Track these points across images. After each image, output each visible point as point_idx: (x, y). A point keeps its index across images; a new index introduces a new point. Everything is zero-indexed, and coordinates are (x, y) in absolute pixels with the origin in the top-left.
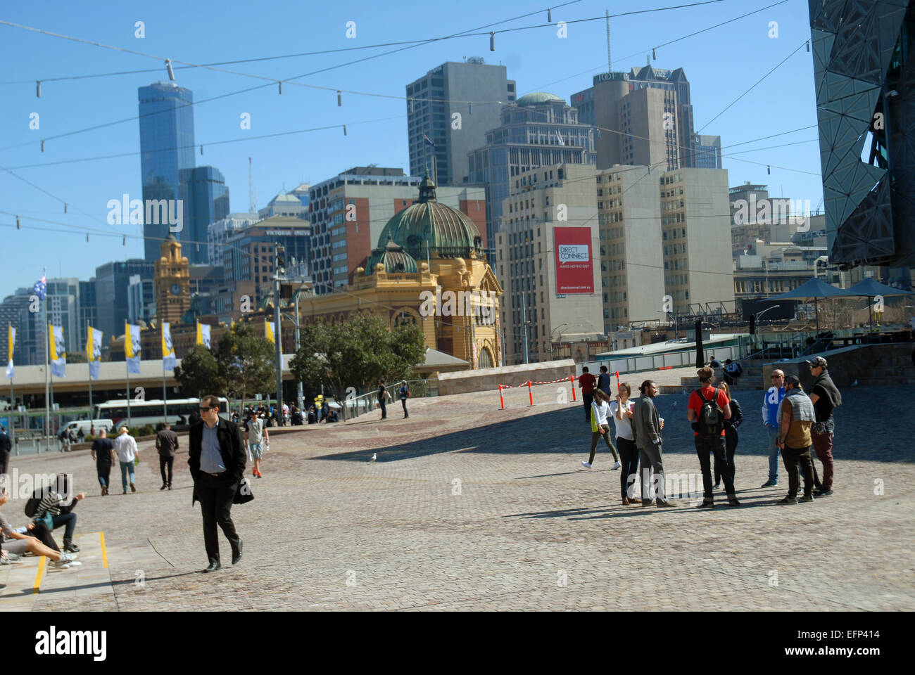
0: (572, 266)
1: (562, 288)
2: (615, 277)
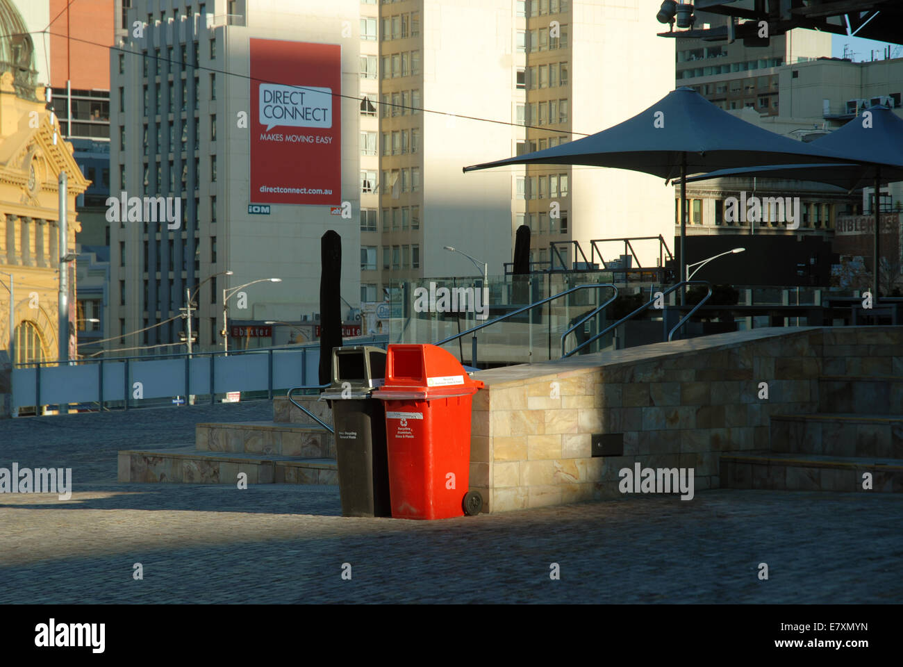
0: (289, 138)
1: (263, 189)
2: (394, 171)
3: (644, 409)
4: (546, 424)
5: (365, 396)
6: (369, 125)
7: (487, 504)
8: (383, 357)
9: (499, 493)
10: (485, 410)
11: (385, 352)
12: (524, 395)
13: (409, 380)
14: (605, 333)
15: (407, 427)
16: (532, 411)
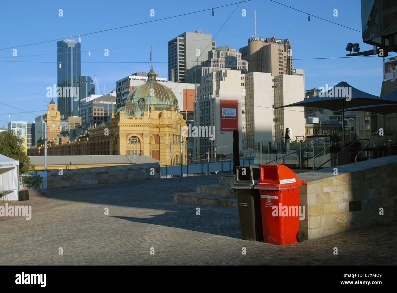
0: (228, 119)
1: (223, 129)
2: (249, 124)
3: (369, 190)
4: (331, 199)
5: (251, 188)
6: (244, 116)
7: (307, 236)
8: (259, 170)
9: (312, 230)
10: (305, 193)
11: (260, 168)
12: (322, 186)
13: (271, 181)
14: (333, 158)
15: (271, 202)
16: (325, 193)
